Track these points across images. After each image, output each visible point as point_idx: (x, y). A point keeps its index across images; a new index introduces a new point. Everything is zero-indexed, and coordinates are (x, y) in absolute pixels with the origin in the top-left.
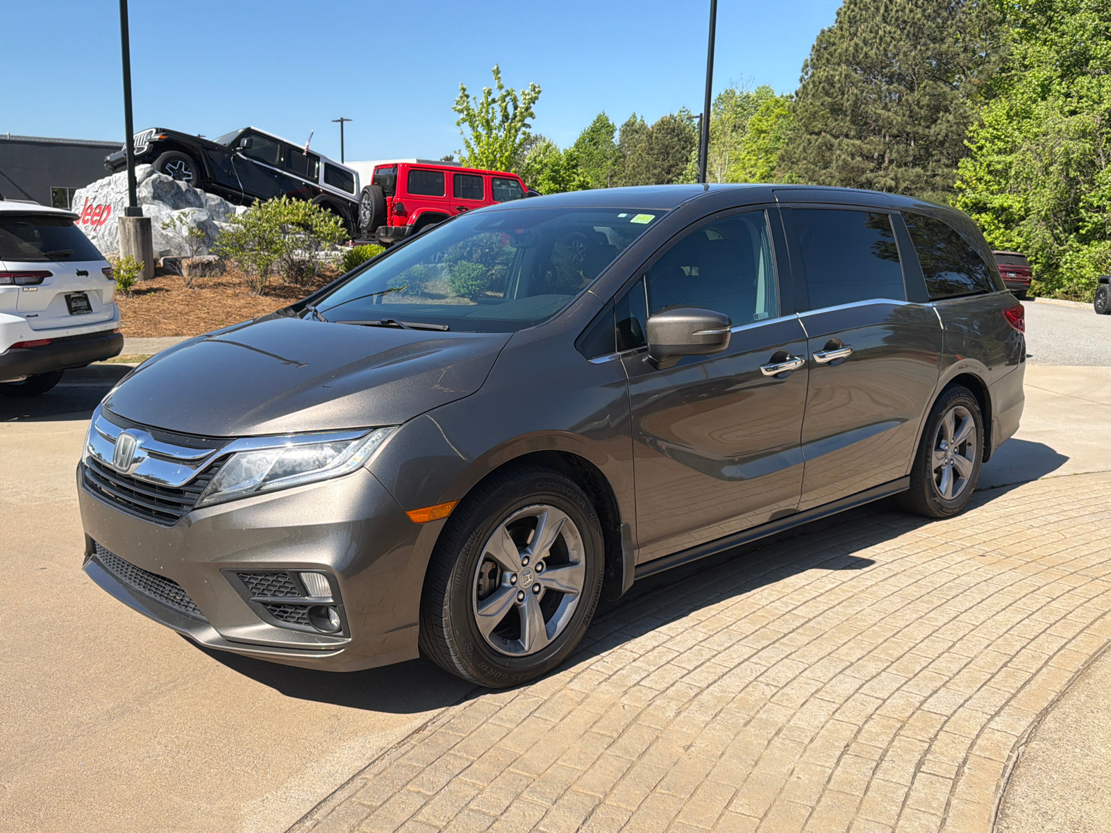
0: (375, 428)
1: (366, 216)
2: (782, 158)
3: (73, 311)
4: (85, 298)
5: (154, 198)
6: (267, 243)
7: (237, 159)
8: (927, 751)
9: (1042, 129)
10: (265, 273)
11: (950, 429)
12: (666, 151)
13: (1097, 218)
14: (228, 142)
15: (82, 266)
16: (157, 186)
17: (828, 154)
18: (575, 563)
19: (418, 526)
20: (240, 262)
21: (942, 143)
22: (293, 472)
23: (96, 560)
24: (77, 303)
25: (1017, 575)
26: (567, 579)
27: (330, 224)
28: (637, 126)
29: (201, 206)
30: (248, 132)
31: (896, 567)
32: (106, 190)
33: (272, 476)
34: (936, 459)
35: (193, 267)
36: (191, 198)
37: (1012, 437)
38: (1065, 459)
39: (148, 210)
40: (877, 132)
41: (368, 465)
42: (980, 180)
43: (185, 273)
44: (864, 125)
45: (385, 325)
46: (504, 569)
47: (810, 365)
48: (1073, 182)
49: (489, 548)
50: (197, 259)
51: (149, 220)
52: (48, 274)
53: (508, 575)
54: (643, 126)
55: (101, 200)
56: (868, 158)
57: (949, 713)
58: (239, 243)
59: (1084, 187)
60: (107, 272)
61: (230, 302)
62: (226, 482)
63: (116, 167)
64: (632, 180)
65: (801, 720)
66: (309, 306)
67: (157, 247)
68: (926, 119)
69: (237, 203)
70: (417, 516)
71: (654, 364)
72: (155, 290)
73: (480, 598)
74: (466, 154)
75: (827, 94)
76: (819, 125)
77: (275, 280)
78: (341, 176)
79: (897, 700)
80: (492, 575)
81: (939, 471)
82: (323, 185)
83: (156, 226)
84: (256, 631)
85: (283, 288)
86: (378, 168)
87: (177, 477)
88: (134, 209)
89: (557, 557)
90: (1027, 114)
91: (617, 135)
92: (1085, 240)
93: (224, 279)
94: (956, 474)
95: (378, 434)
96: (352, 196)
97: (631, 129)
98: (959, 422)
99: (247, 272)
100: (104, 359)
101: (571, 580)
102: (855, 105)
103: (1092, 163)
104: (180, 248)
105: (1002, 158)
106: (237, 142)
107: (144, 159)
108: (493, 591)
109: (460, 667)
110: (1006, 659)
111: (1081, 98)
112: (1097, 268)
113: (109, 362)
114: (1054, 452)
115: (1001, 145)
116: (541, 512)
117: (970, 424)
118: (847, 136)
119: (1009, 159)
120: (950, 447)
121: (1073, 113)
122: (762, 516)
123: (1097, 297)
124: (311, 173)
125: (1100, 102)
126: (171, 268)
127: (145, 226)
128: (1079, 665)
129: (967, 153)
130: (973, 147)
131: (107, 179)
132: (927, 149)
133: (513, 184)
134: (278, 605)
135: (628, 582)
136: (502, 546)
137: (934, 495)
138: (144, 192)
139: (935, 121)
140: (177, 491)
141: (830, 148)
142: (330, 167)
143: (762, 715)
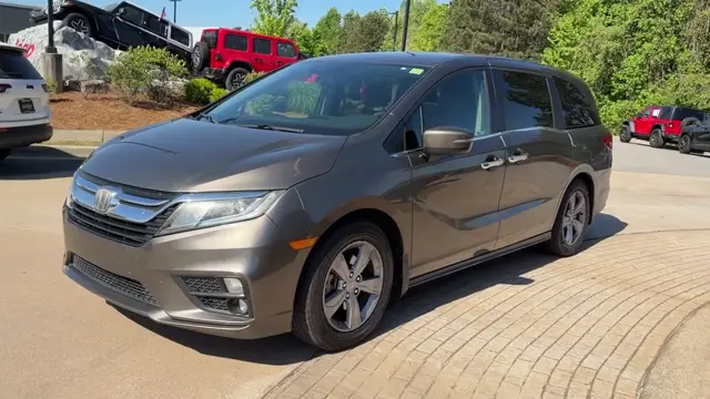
0: (271, 191)
1: (197, 61)
2: (442, 42)
3: (23, 111)
4: (31, 103)
5: (63, 42)
6: (137, 75)
7: (116, 20)
8: (590, 391)
9: (594, 32)
10: (136, 92)
11: (573, 204)
12: (371, 34)
13: (621, 86)
14: (110, 9)
15: (30, 82)
16: (65, 34)
17: (469, 40)
18: (378, 277)
19: (296, 252)
20: (119, 85)
21: (535, 39)
22: (220, 216)
23: (72, 267)
24: (26, 106)
25: (615, 290)
26: (373, 286)
27: (176, 64)
28: (354, 16)
29: (93, 48)
30: (124, 5)
31: (547, 284)
32: (31, 35)
33: (206, 218)
34: (566, 222)
35: (87, 87)
36: (87, 43)
37: (602, 212)
38: (626, 225)
39: (61, 49)
40: (498, 30)
41: (268, 213)
42: (555, 61)
43: (83, 90)
44: (491, 25)
45: (260, 127)
46: (339, 278)
47: (506, 163)
48: (609, 65)
49: (333, 267)
50: (91, 82)
51: (61, 56)
52: (9, 86)
53: (341, 282)
54: (358, 17)
55: (28, 42)
56: (491, 44)
57: (597, 368)
58: (119, 73)
59: (615, 68)
60: (44, 86)
61: (112, 110)
62: (176, 220)
63: (39, 21)
64: (351, 49)
65: (515, 371)
66: (202, 114)
67: (65, 73)
68: (526, 23)
69: (115, 48)
70: (295, 245)
71: (426, 159)
72: (64, 100)
73: (326, 296)
74: (255, 26)
75: (469, 4)
76: (463, 23)
77: (140, 98)
78: (182, 35)
79: (566, 360)
80: (332, 282)
81: (566, 229)
82: (169, 40)
83: (65, 61)
84: (192, 313)
85: (144, 103)
86: (205, 31)
87: (142, 217)
88: (51, 48)
89: (368, 273)
90: (584, 24)
91: (342, 20)
92: (614, 99)
93: (107, 96)
94: (574, 231)
95: (273, 195)
96: (188, 48)
97: (349, 17)
98: (577, 201)
99: (123, 92)
100: (41, 142)
101: (375, 287)
102: (487, 13)
103: (619, 54)
104: (79, 74)
105: (569, 49)
106: (117, 10)
107: (58, 17)
108: (333, 293)
109: (314, 338)
110: (620, 338)
111: (614, 16)
112: (620, 116)
113: (44, 144)
114: (619, 220)
115: (568, 41)
116: (361, 245)
117: (583, 202)
118: (480, 30)
119: (573, 49)
120: (572, 215)
121: (610, 25)
122: (469, 254)
123: (622, 132)
124: (162, 32)
125: (625, 19)
126: (73, 86)
127: (58, 59)
128: (661, 343)
129: (548, 45)
130: (552, 42)
131: (32, 28)
132: (525, 40)
133: (289, 46)
134: (208, 297)
135: (405, 289)
136: (339, 266)
137: (563, 242)
138: (57, 38)
139: (531, 25)
140: (142, 226)
141: (470, 37)
142: (174, 29)
143: (492, 369)
